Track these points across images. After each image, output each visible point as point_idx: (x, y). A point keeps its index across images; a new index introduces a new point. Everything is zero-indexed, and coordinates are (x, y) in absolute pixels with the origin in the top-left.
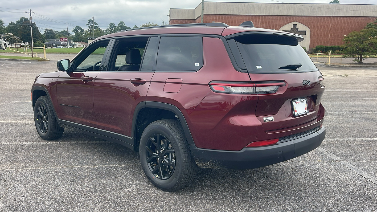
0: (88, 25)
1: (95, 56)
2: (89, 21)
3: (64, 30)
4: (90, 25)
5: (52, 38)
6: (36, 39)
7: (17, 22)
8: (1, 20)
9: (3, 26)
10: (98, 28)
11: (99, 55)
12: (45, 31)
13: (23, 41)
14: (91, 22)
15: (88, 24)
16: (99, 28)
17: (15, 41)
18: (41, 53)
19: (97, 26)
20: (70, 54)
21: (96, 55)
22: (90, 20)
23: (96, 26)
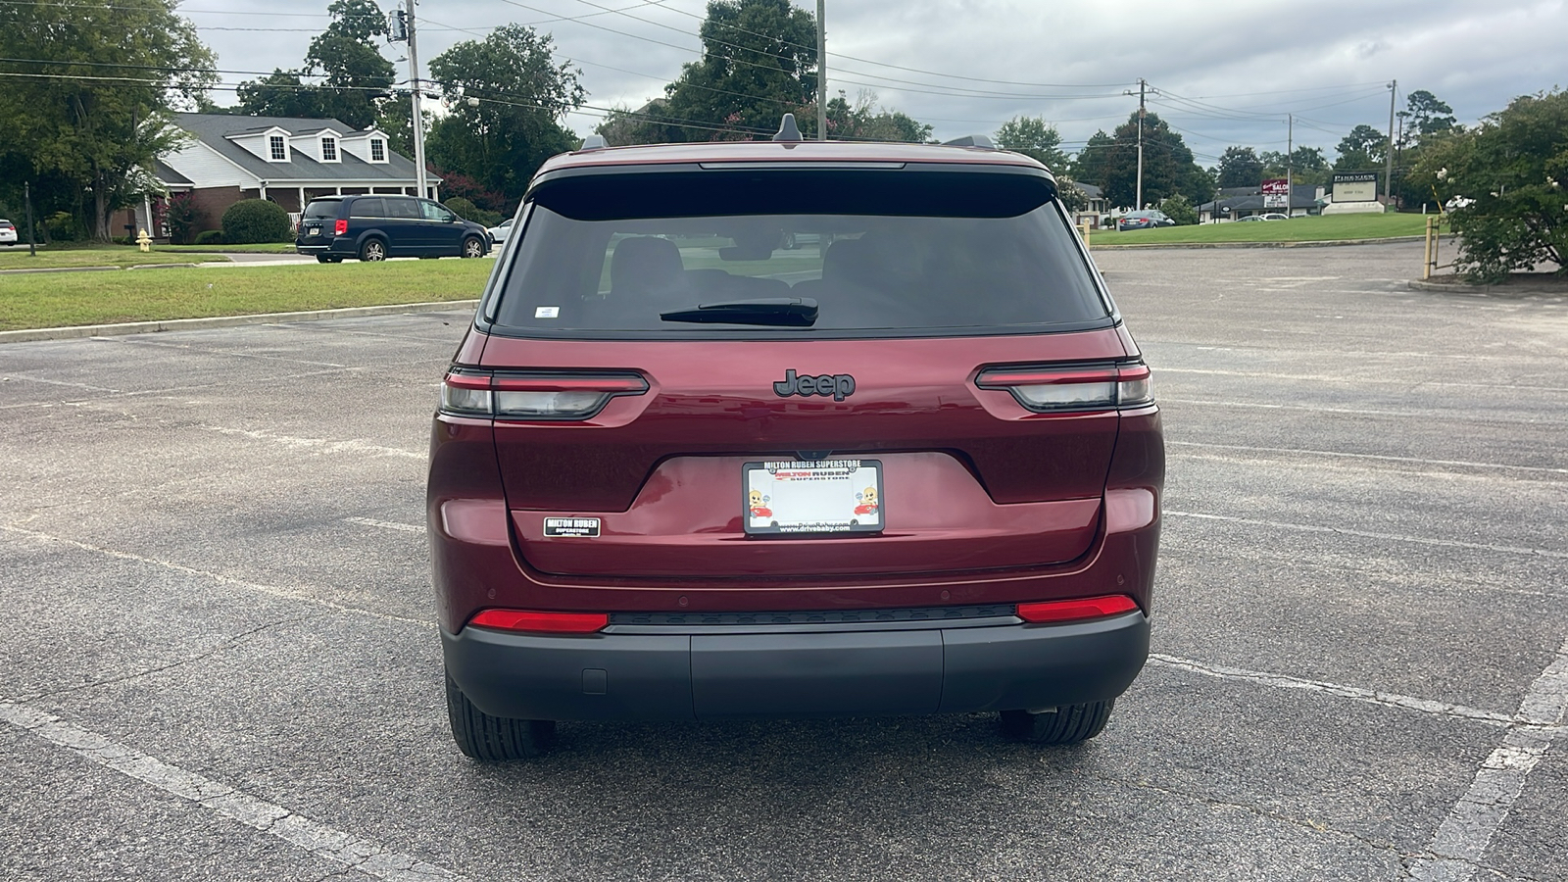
0: (1410, 115)
1: (1318, 249)
2: (1412, 98)
3: (1301, 148)
4: (1415, 115)
5: (1248, 183)
6: (1156, 191)
7: (1117, 130)
8: (1053, 129)
9: (1056, 151)
10: (1450, 125)
11: (1334, 245)
12: (1222, 159)
13: (1110, 202)
14: (1422, 103)
15: (1407, 110)
16: (1454, 125)
17: (1077, 202)
18: (1107, 247)
19: (1445, 119)
20: (1214, 247)
21: (1323, 245)
22: (1417, 93)
23: (1443, 116)
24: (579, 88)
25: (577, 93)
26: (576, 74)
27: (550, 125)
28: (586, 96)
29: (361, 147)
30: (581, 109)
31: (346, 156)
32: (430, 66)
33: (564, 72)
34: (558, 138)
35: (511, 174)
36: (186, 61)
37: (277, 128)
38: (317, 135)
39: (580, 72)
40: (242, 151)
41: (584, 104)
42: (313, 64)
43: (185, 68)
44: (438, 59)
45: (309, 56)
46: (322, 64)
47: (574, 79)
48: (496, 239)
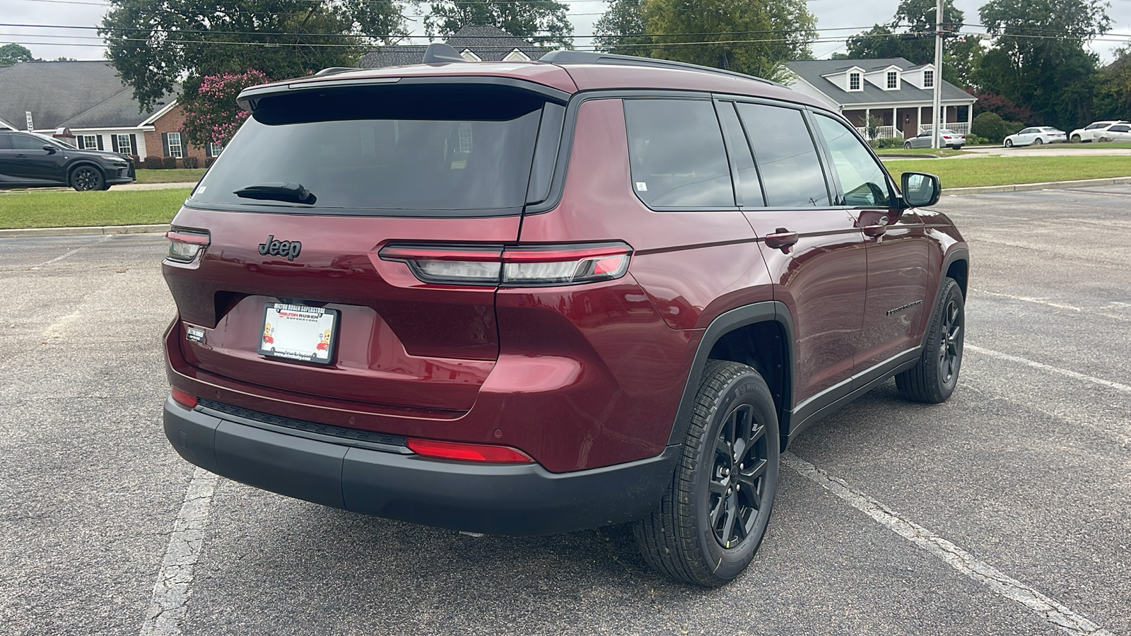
24: (1106, 18)
25: (1104, 22)
26: (1104, 7)
27: (1075, 50)
28: (1112, 24)
29: (916, 77)
30: (1105, 37)
31: (904, 84)
32: (980, 12)
33: (1094, 6)
34: (1082, 61)
35: (1038, 92)
36: (797, 25)
37: (856, 67)
38: (884, 70)
39: (1108, 5)
40: (831, 85)
41: (1110, 32)
42: (900, 19)
43: (796, 30)
44: (987, 5)
45: (898, 13)
46: (906, 18)
47: (1103, 10)
48: (1014, 144)
